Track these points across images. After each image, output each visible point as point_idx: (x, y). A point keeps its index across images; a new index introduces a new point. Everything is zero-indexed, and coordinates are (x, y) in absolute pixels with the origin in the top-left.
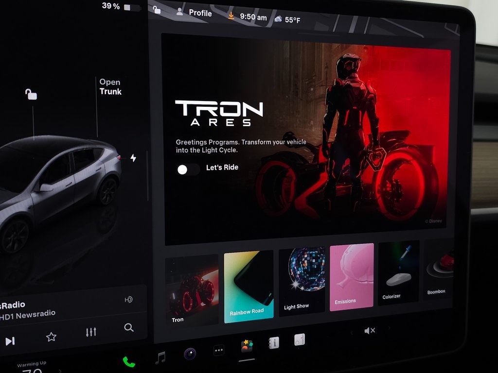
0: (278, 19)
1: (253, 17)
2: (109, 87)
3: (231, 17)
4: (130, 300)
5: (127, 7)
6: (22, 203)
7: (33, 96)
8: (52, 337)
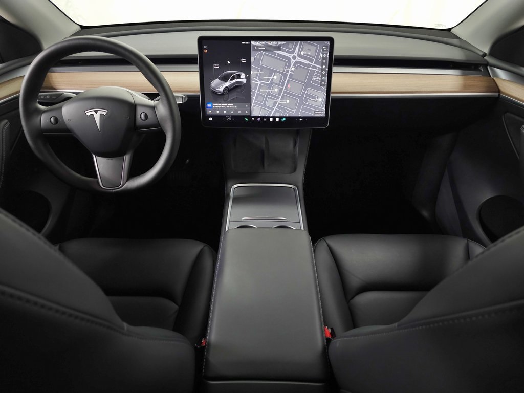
0: (280, 43)
1: (274, 43)
2: (243, 61)
3: (269, 43)
4: (247, 106)
5: (247, 43)
6: (227, 84)
7: (229, 63)
8: (232, 112)
